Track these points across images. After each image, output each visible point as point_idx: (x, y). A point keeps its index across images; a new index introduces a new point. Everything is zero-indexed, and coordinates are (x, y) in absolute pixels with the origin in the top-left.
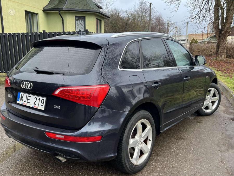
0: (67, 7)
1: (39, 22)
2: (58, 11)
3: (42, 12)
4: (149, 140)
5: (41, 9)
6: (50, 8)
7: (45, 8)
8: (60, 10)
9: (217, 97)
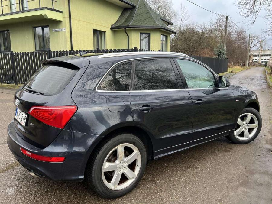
0: (133, 24)
1: (106, 39)
2: (124, 29)
3: (110, 29)
4: (137, 165)
5: (109, 28)
6: (117, 25)
7: (113, 26)
8: (125, 27)
9: (256, 124)
